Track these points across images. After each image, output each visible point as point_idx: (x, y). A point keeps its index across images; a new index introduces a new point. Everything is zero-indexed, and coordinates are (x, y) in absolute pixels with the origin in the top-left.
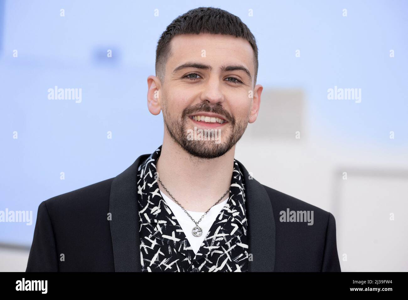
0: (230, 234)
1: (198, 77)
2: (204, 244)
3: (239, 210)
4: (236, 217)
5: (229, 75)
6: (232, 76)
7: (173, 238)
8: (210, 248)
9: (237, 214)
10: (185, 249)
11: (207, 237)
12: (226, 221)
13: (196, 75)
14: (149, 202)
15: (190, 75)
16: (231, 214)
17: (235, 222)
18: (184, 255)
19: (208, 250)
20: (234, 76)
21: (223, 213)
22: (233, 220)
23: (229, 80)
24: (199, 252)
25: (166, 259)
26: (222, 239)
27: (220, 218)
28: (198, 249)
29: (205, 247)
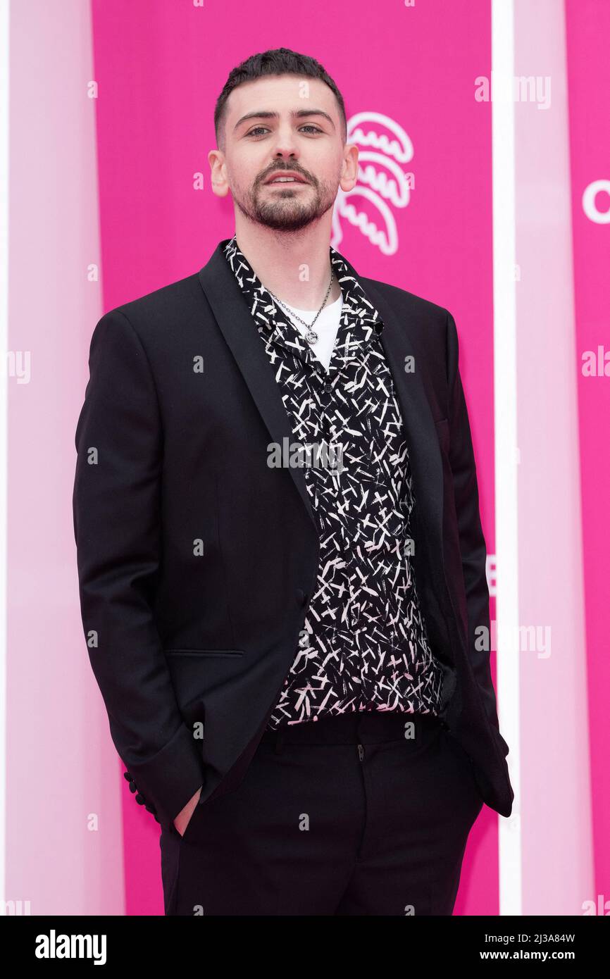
0: (364, 339)
1: (265, 131)
2: (335, 354)
3: (363, 306)
4: (365, 317)
5: (304, 123)
6: (308, 124)
7: (297, 345)
8: (345, 359)
9: (364, 312)
10: (312, 360)
11: (337, 346)
12: (353, 325)
13: (263, 129)
14: (257, 299)
15: (256, 130)
16: (357, 316)
17: (367, 324)
18: (312, 367)
19: (342, 363)
20: (312, 125)
21: (346, 317)
22: (362, 322)
23: (305, 131)
24: (331, 365)
25: (292, 375)
26: (356, 348)
27: (346, 322)
28: (329, 361)
29: (337, 358)
